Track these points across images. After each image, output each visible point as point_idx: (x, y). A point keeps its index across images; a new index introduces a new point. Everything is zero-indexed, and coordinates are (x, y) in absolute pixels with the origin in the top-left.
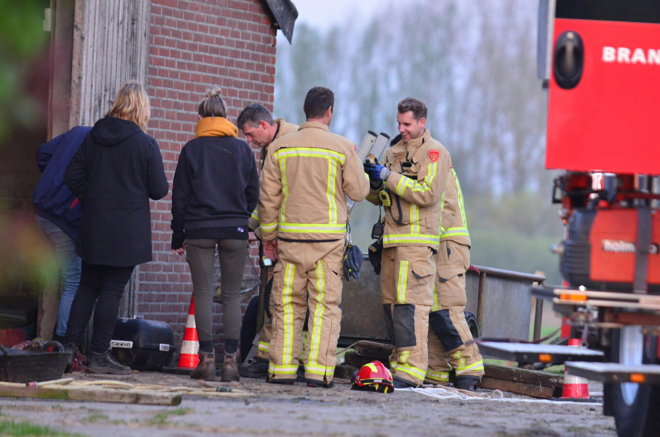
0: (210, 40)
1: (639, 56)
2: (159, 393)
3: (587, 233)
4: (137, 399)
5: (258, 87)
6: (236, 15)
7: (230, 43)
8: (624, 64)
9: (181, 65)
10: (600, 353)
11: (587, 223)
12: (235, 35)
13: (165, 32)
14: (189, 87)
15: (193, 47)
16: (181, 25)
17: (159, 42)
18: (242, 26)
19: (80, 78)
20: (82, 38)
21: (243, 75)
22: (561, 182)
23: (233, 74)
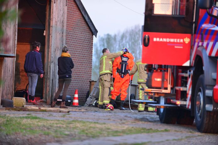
0: (79, 37)
1: (161, 40)
2: (65, 110)
3: (151, 77)
4: (60, 112)
5: (89, 47)
6: (85, 32)
7: (83, 38)
8: (158, 42)
9: (73, 42)
10: (156, 102)
11: (151, 75)
12: (84, 36)
13: (69, 35)
14: (74, 47)
15: (75, 39)
16: (73, 34)
17: (68, 37)
18: (86, 34)
19: (51, 45)
20: (52, 37)
21: (86, 44)
22: (146, 66)
23: (84, 44)
